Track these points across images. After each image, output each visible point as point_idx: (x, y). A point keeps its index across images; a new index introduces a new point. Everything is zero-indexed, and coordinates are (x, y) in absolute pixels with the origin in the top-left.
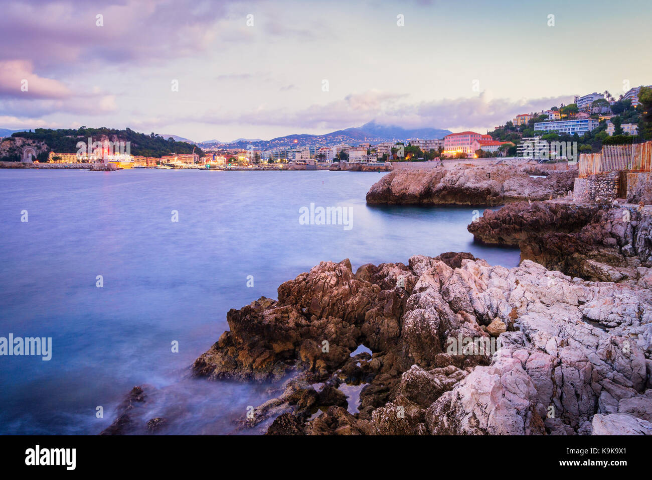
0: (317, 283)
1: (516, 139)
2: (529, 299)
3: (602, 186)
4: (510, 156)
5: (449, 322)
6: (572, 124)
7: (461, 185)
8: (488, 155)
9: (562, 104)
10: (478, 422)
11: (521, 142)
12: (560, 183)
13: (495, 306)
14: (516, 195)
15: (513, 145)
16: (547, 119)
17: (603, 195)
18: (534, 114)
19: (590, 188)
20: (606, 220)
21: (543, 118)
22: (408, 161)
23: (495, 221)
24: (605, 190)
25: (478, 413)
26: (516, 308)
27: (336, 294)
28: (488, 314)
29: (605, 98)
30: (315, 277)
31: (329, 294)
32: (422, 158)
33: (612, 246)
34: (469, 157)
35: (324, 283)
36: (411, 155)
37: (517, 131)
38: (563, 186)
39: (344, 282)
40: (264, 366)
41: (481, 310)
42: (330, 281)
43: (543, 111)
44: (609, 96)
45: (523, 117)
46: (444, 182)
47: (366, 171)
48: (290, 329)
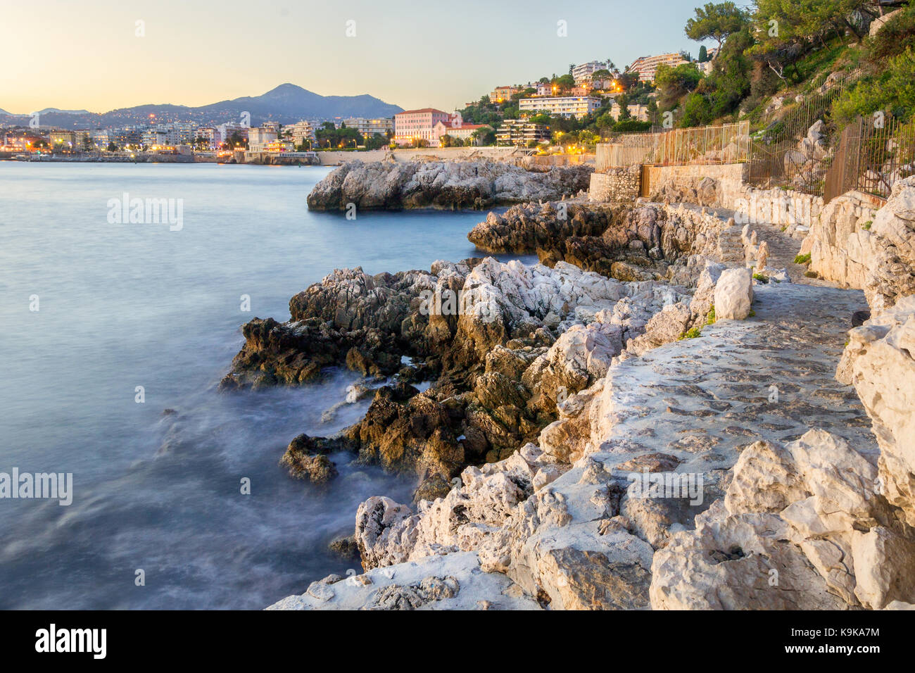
0: (338, 292)
1: (497, 121)
2: (578, 293)
3: (622, 183)
4: (488, 145)
5: (511, 314)
6: (566, 102)
7: (440, 184)
8: (459, 143)
9: (554, 75)
10: (579, 365)
11: (502, 126)
12: (565, 181)
13: (546, 302)
14: (512, 197)
15: (492, 129)
16: (535, 95)
17: (624, 194)
18: (518, 86)
19: (610, 185)
20: (631, 220)
21: (530, 92)
22: (342, 149)
23: (503, 226)
24: (626, 187)
25: (578, 358)
26: (567, 302)
27: (363, 303)
28: (539, 310)
29: (607, 68)
30: (335, 286)
31: (355, 304)
32: (364, 147)
33: (638, 249)
34: (431, 146)
35: (347, 292)
36: (345, 142)
37: (496, 110)
38: (569, 185)
39: (369, 291)
40: (312, 377)
41: (532, 307)
42: (353, 290)
43: (529, 83)
44: (612, 66)
45: (504, 90)
46: (417, 180)
47: (276, 164)
48: (326, 340)
